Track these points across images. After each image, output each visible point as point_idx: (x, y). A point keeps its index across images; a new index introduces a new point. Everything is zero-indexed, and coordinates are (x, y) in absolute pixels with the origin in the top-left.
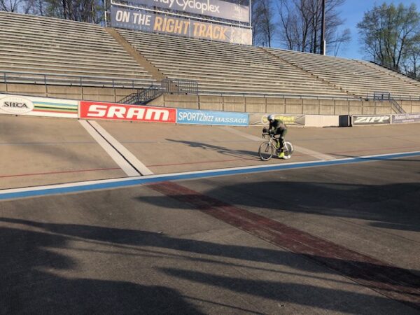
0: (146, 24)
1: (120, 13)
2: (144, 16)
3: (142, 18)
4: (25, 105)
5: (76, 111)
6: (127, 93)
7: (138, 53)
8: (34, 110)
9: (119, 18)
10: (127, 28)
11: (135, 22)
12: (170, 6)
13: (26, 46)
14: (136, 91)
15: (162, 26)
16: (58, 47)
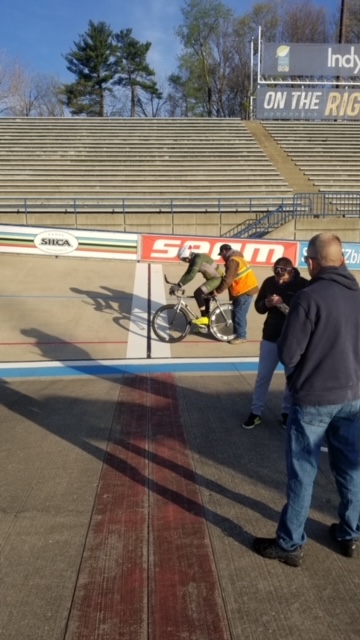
0: (313, 107)
1: (270, 96)
2: (310, 94)
3: (306, 98)
4: (67, 243)
5: (134, 250)
6: (240, 219)
7: (285, 154)
8: (77, 249)
9: (269, 104)
10: (282, 118)
11: (293, 107)
12: (356, 72)
13: (125, 161)
14: (253, 216)
15: (338, 107)
16: (166, 158)
